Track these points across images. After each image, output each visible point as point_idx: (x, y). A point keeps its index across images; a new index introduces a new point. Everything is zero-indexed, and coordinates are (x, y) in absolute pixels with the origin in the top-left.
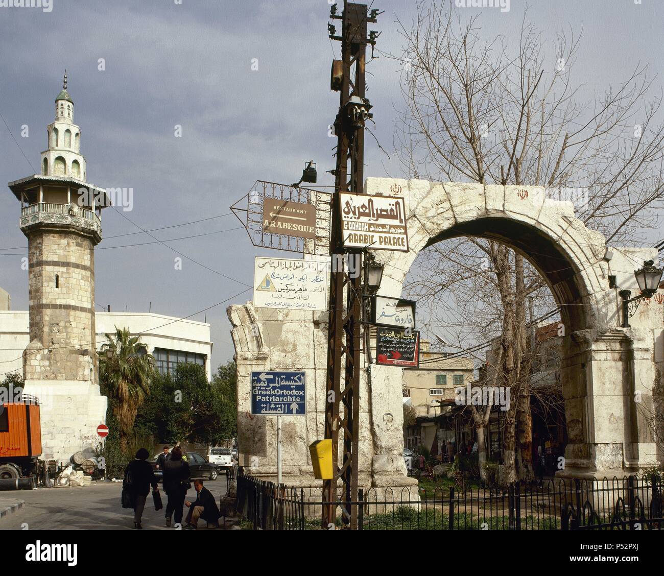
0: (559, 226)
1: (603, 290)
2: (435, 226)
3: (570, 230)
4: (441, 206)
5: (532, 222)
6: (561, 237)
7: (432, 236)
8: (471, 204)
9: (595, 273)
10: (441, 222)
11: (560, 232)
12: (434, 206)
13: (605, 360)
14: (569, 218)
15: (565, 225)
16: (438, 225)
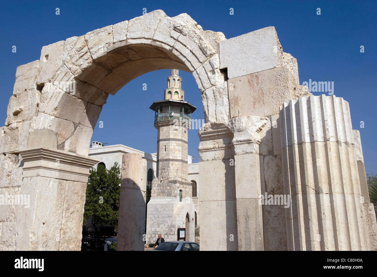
0: (171, 37)
1: (213, 85)
2: (78, 67)
3: (181, 38)
4: (81, 51)
5: (149, 42)
6: (173, 47)
7: (76, 76)
8: (102, 43)
9: (205, 70)
10: (82, 63)
11: (172, 42)
12: (76, 53)
13: (213, 160)
14: (178, 28)
15: (176, 35)
16: (79, 66)
